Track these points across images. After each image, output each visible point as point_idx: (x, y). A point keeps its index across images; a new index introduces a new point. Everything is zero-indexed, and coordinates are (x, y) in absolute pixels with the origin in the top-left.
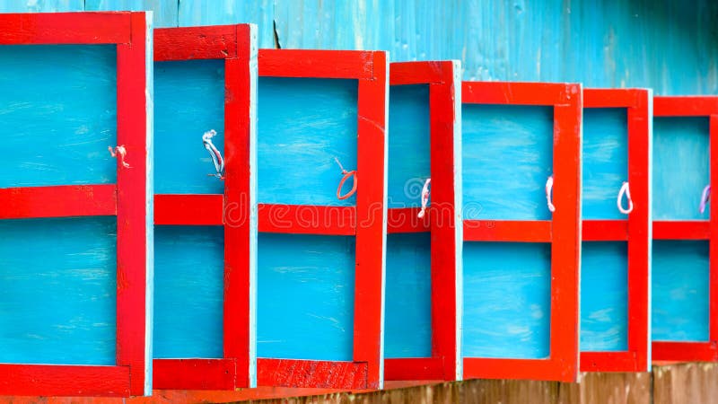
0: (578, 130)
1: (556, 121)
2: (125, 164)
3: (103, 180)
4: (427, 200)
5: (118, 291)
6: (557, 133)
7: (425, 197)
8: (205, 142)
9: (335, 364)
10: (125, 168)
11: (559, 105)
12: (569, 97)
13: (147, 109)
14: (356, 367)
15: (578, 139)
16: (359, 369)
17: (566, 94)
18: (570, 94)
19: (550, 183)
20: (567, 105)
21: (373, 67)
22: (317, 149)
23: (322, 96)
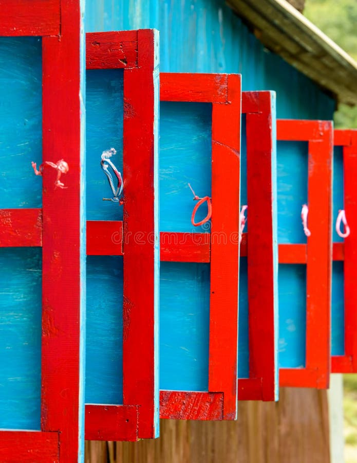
0: (330, 163)
1: (310, 155)
2: (60, 184)
3: (20, 204)
4: (243, 226)
5: (43, 340)
6: (312, 165)
7: (242, 223)
8: (103, 162)
9: (189, 395)
10: (59, 188)
11: (314, 141)
12: (322, 134)
13: (80, 116)
14: (211, 398)
15: (330, 171)
16: (215, 400)
17: (319, 131)
18: (323, 131)
19: (305, 211)
20: (320, 141)
21: (228, 91)
22: (167, 175)
23: (170, 120)
